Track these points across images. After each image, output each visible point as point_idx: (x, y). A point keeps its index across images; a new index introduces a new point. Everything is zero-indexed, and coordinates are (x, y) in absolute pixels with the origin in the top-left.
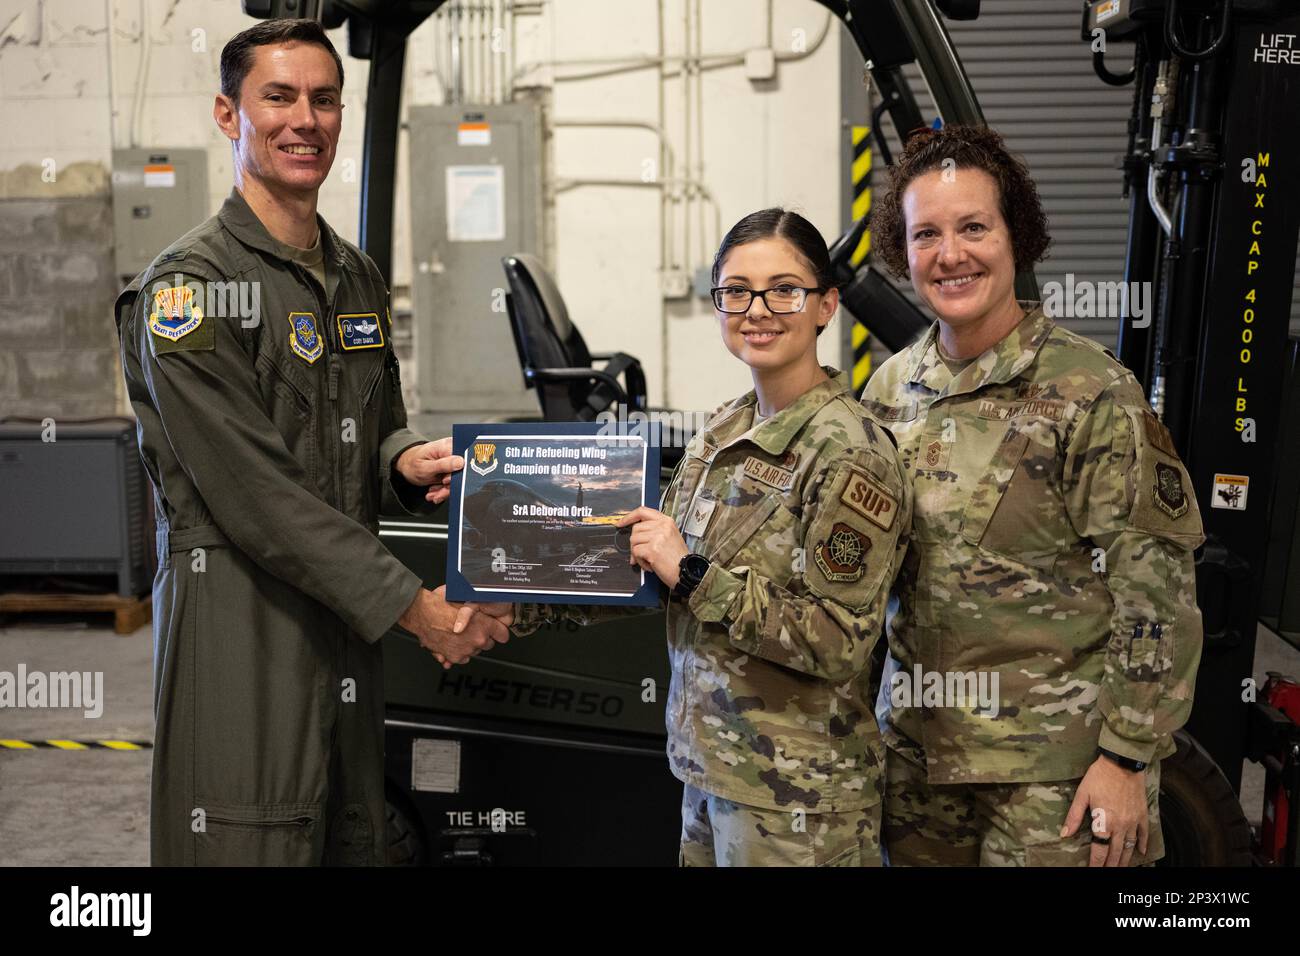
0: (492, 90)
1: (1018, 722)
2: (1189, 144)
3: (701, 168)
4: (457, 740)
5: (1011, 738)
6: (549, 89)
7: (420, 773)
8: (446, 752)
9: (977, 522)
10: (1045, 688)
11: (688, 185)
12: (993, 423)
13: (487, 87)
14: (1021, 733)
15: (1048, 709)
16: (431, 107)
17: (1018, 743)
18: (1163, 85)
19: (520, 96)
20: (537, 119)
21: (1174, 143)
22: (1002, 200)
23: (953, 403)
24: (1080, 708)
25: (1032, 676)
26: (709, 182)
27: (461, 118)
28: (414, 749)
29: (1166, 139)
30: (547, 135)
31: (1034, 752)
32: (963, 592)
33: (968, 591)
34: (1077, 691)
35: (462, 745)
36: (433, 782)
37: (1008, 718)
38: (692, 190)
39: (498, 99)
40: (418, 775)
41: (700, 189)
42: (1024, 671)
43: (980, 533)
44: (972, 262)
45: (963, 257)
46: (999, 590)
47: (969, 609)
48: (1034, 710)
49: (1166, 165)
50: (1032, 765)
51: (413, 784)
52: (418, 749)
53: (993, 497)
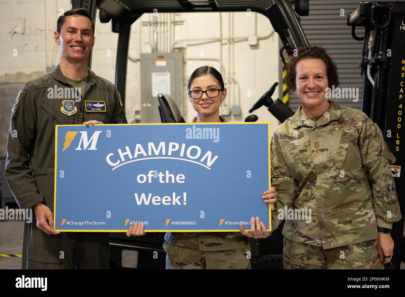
0: (167, 49)
1: (352, 225)
2: (380, 57)
3: (234, 74)
4: (136, 250)
5: (351, 230)
6: (185, 48)
7: (124, 261)
8: (133, 254)
9: (341, 161)
10: (358, 213)
11: (230, 79)
12: (335, 132)
13: (166, 48)
14: (354, 228)
15: (360, 220)
16: (147, 54)
17: (354, 231)
18: (372, 38)
19: (176, 51)
20: (181, 58)
21: (375, 57)
22: (327, 70)
23: (319, 129)
24: (368, 218)
25: (354, 209)
26: (237, 78)
27: (157, 57)
28: (123, 253)
29: (373, 55)
30: (184, 63)
31: (360, 233)
32: (335, 185)
33: (337, 184)
34: (367, 213)
35: (138, 252)
36: (128, 264)
37: (349, 224)
38: (231, 81)
39: (169, 51)
40: (124, 262)
41: (233, 80)
42: (351, 209)
43: (342, 164)
44: (318, 88)
45: (316, 86)
46: (346, 183)
47: (337, 190)
48: (356, 220)
49: (372, 64)
50: (359, 237)
51: (122, 265)
52: (124, 253)
53: (344, 153)
